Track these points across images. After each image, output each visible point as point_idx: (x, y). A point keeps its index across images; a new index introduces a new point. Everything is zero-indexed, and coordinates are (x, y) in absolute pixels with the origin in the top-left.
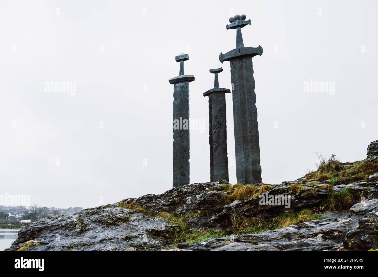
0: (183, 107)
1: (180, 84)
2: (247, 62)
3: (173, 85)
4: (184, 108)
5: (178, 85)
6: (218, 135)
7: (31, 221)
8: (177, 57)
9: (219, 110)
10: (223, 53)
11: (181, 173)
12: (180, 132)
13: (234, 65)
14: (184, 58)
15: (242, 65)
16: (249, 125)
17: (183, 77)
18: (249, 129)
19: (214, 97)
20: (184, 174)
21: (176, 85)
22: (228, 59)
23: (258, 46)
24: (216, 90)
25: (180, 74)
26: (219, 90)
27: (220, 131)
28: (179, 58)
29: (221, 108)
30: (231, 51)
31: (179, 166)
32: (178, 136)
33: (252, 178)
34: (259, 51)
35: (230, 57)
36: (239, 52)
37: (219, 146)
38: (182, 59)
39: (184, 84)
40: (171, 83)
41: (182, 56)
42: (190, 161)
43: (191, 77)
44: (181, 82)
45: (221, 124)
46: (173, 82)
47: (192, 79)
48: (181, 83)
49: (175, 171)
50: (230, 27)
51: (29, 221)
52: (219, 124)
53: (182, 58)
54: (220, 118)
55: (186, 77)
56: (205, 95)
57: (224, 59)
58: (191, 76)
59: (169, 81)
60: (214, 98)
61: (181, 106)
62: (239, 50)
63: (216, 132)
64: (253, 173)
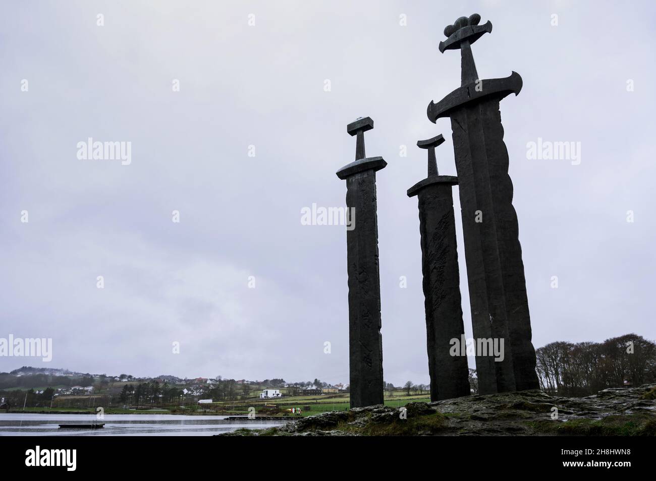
0: (364, 222)
1: (358, 177)
2: (488, 113)
3: (345, 181)
4: (367, 223)
5: (353, 180)
6: (441, 274)
7: (213, 402)
8: (349, 126)
9: (440, 222)
10: (435, 102)
11: (365, 357)
12: (360, 274)
13: (459, 123)
14: (362, 125)
15: (476, 119)
16: (498, 250)
17: (362, 162)
18: (499, 259)
19: (429, 196)
20: (371, 360)
21: (350, 180)
22: (446, 111)
23: (510, 74)
24: (432, 181)
25: (357, 158)
26: (438, 180)
27: (443, 266)
28: (353, 128)
29: (443, 216)
30: (450, 94)
31: (359, 342)
32: (357, 281)
33: (513, 375)
34: (513, 84)
35: (450, 106)
36: (468, 93)
37: (443, 297)
38: (360, 128)
39: (364, 176)
40: (342, 178)
41: (358, 122)
42: (382, 331)
43: (378, 161)
44: (358, 173)
45: (445, 250)
46: (345, 175)
47: (380, 164)
48: (359, 175)
49: (354, 353)
50: (446, 45)
51: (210, 401)
52: (441, 251)
53: (358, 126)
54: (442, 238)
55: (368, 161)
56: (411, 193)
57: (438, 113)
58: (377, 159)
59: (337, 174)
60: (429, 198)
61: (360, 220)
62: (468, 88)
63: (435, 268)
64: (514, 362)
